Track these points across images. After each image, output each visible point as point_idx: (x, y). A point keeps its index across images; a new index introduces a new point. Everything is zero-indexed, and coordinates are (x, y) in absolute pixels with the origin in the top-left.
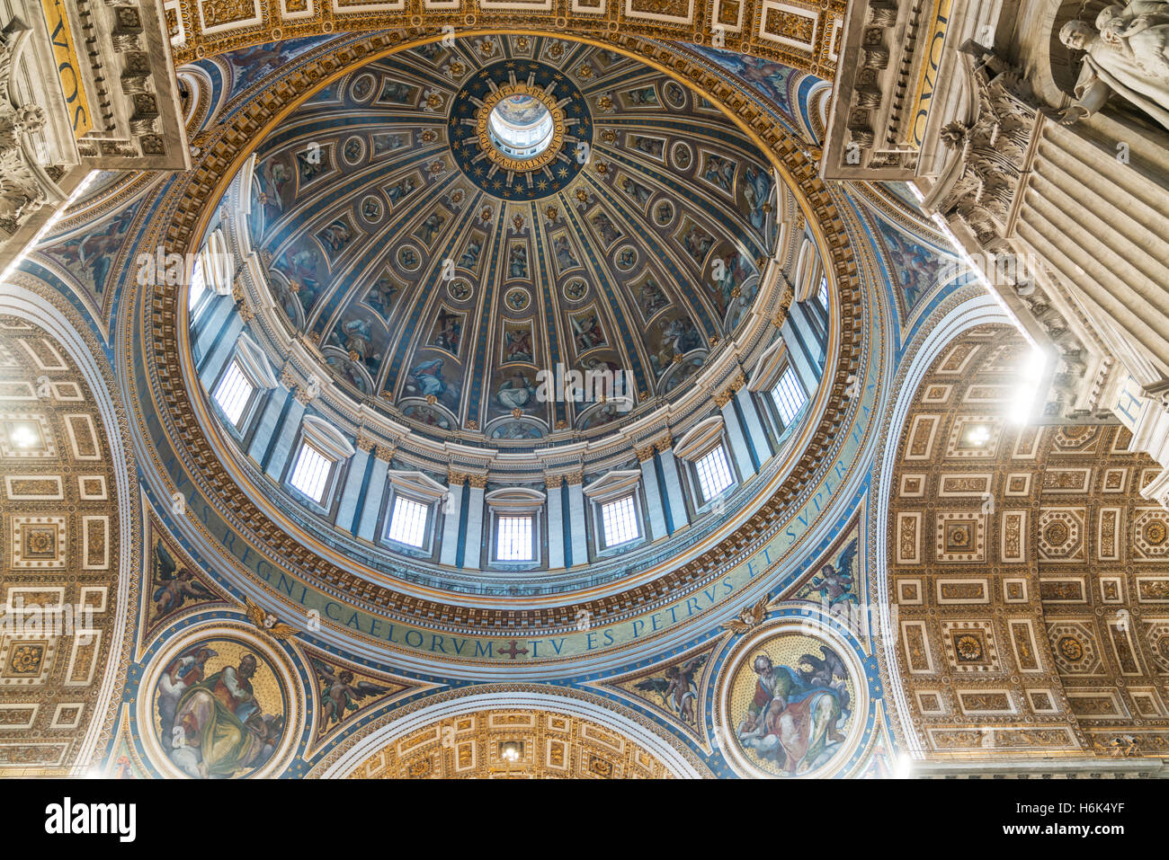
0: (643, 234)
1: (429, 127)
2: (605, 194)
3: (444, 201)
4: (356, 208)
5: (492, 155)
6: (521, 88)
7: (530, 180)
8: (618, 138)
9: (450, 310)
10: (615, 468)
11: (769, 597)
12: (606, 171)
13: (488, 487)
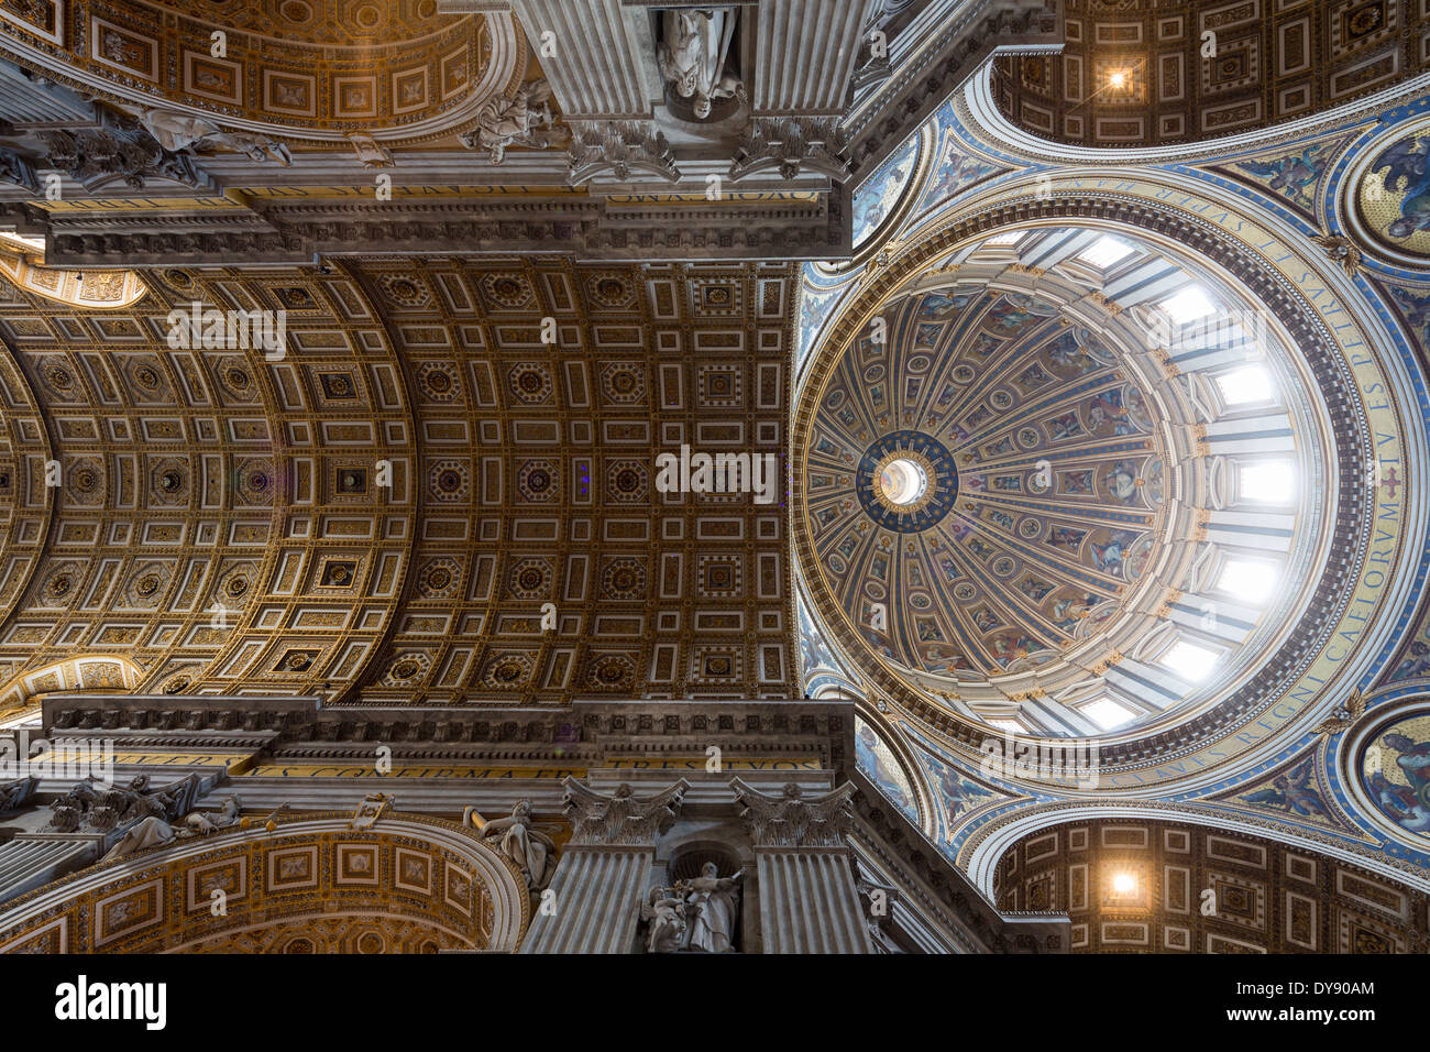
0: (980, 388)
1: (904, 547)
2: (951, 419)
3: (959, 539)
4: (963, 603)
5: (925, 503)
6: (876, 482)
7: (942, 475)
8: (908, 412)
9: (1048, 536)
10: (1188, 395)
11: (1313, 235)
12: (934, 419)
13: (1209, 508)
